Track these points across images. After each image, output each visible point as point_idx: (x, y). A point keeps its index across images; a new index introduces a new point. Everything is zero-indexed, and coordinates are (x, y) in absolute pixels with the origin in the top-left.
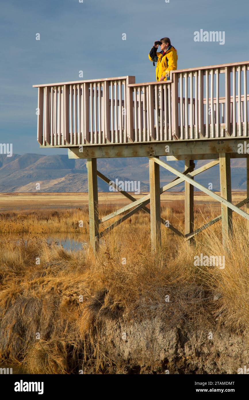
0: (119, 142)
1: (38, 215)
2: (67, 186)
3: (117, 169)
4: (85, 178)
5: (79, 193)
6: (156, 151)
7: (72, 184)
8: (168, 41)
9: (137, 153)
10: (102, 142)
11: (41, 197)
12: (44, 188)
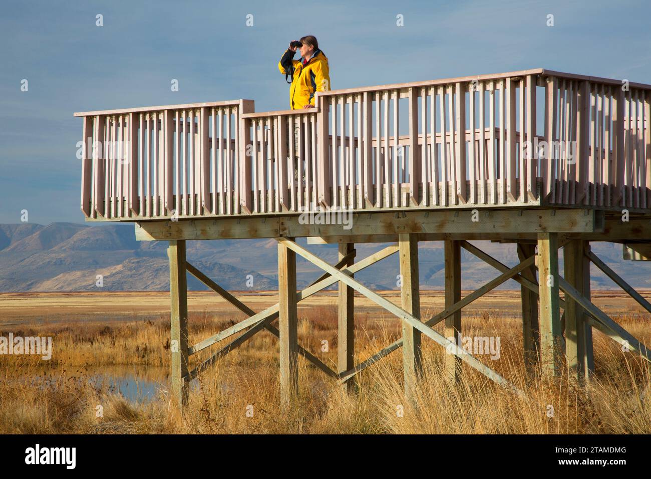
0: (225, 212)
1: (75, 333)
2: (126, 280)
3: (215, 251)
4: (158, 266)
5: (148, 292)
6: (291, 229)
7: (135, 276)
8: (313, 41)
9: (256, 231)
10: (195, 213)
11: (79, 301)
12: (86, 283)
